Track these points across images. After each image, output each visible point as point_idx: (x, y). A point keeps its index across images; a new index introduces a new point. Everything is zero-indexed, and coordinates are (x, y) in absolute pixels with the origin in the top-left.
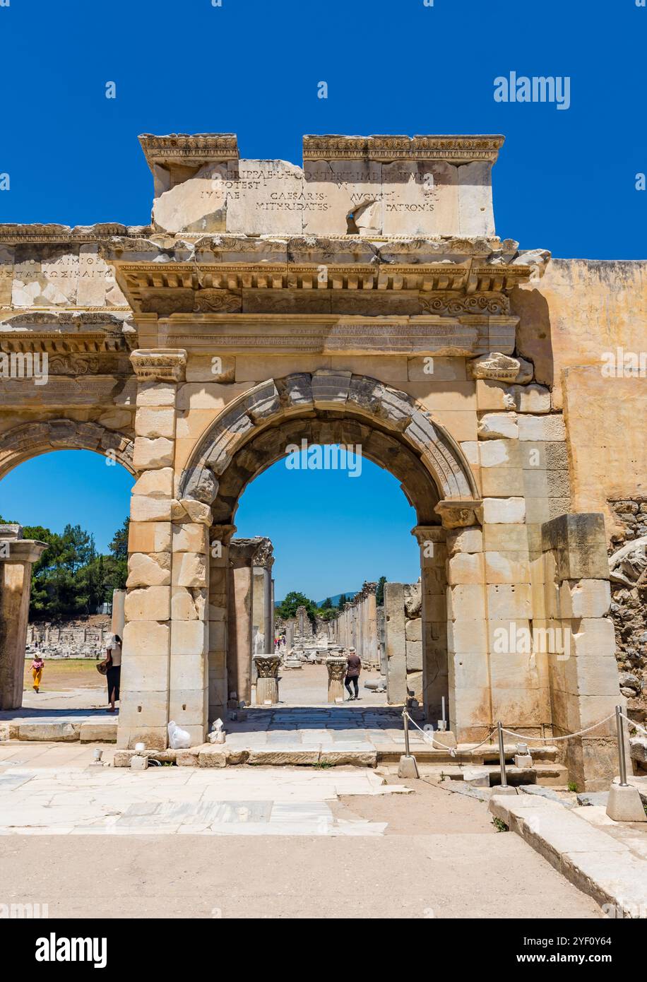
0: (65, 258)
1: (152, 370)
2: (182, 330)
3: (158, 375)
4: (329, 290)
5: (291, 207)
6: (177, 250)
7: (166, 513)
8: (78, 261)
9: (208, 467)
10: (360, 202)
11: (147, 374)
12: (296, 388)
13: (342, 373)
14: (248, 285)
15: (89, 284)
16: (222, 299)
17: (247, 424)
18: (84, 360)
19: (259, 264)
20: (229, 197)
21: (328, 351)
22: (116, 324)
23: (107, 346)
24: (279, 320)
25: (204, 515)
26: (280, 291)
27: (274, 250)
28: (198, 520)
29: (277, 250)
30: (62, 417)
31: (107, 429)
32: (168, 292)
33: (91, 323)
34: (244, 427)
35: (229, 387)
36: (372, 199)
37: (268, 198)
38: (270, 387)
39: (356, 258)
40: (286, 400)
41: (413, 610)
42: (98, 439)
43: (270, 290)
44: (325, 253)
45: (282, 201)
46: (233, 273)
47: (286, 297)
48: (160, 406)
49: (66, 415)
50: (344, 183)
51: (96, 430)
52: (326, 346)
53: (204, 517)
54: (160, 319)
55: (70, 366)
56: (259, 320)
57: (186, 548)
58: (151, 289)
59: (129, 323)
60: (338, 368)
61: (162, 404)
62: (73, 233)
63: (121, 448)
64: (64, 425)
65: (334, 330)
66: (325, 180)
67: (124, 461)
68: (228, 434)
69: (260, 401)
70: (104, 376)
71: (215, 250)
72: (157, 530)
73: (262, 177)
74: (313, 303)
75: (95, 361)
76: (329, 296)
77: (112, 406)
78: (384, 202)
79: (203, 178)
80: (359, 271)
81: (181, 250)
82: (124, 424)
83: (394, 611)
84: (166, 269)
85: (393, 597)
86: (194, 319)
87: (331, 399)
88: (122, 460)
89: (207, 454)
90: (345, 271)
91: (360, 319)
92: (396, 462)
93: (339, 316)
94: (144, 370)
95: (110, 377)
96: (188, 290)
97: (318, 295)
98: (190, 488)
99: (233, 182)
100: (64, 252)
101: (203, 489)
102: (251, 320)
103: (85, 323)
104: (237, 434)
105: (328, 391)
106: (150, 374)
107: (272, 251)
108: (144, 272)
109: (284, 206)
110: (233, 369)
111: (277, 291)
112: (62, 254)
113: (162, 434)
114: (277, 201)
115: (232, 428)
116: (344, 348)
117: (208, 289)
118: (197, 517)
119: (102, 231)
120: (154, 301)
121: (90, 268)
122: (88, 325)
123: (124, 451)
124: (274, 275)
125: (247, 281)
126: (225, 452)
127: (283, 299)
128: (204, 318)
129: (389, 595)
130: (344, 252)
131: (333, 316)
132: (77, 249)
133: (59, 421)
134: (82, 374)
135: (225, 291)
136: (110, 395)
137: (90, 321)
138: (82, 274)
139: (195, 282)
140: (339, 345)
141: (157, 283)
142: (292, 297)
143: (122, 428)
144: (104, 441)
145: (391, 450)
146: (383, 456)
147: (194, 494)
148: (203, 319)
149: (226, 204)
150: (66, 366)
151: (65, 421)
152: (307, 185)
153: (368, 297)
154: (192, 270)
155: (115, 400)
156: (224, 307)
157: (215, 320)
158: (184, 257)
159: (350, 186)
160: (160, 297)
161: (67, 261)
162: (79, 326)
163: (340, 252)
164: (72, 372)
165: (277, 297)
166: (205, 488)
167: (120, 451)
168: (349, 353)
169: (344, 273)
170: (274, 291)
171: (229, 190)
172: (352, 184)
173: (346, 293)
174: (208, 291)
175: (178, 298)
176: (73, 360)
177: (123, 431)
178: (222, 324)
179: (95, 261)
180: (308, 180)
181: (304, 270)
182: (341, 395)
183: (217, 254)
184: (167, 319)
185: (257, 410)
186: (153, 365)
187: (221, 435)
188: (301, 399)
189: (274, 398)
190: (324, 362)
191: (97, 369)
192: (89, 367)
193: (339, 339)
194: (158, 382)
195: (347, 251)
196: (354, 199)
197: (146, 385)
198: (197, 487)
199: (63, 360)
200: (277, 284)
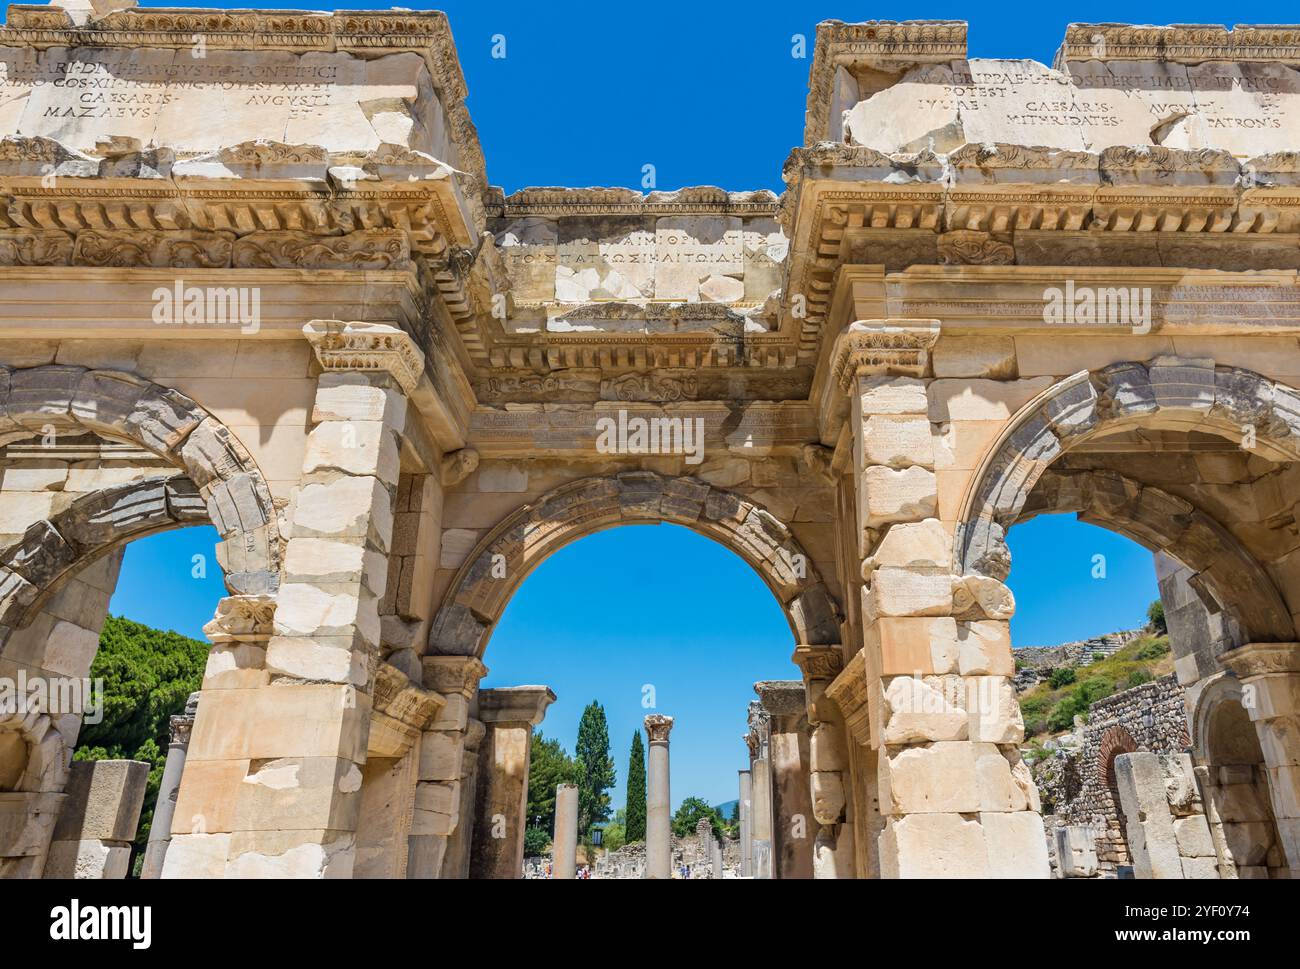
0: (634, 236)
1: (884, 354)
2: (927, 293)
3: (895, 363)
4: (1156, 233)
5: (1061, 120)
6: (922, 165)
7: (945, 601)
8: (654, 240)
9: (997, 518)
10: (1166, 114)
11: (876, 362)
12: (1127, 386)
13: (1198, 362)
14: (1023, 224)
15: (673, 271)
16: (983, 246)
17: (1053, 445)
18: (674, 379)
19: (1053, 188)
20: (963, 108)
21: (1173, 326)
22: (733, 320)
23: (715, 356)
24: (1084, 278)
25: (1008, 604)
26: (1077, 234)
27: (1078, 165)
28: (997, 614)
29: (1083, 166)
30: (639, 469)
31: (712, 488)
32: (893, 236)
33: (696, 319)
34: (1048, 450)
35: (1011, 385)
36: (1182, 111)
37: (1022, 110)
38: (1082, 383)
39: (1211, 178)
40: (1109, 406)
41: (1181, 801)
42: (699, 504)
43: (1061, 234)
44: (1159, 171)
45: (1044, 112)
46: (1004, 204)
47: (1084, 244)
48: (905, 413)
49: (644, 465)
50: (1134, 91)
51: (696, 489)
52: (1166, 317)
53: (1008, 608)
54: (889, 275)
55: (652, 389)
56: (1052, 277)
57: (984, 668)
58: (867, 230)
59: (754, 319)
60: (1189, 354)
61: (906, 409)
62: (647, 201)
63: (740, 517)
64: (642, 481)
65: (1174, 293)
66: (1105, 85)
67: (745, 539)
68: (1023, 462)
69: (1070, 408)
70: (709, 402)
71: (983, 165)
72: (931, 631)
73: (1007, 83)
74: (1132, 253)
75: (692, 380)
76: (1154, 243)
77: (721, 451)
78: (1202, 115)
79: (918, 82)
80: (1207, 201)
81: (928, 164)
82: (739, 479)
83: (1150, 804)
84: (897, 197)
85: (1146, 777)
86: (945, 276)
87: (1188, 403)
88: (741, 536)
89: (993, 496)
90: (1187, 201)
91: (1216, 276)
92: (1189, 537)
93: (1185, 270)
94: (871, 354)
95: (719, 405)
96: (928, 232)
97: (1137, 241)
98: (973, 556)
99: (965, 88)
100: (632, 227)
101: (997, 557)
102: (1038, 277)
103: (686, 320)
104: (1039, 462)
105: (1179, 392)
106: (881, 362)
107: (1075, 167)
108: (859, 202)
109: (1051, 121)
110: (1012, 356)
111: (1071, 234)
112: (629, 231)
113: (916, 460)
114: (1037, 113)
115: (1030, 451)
116: (1197, 322)
117: (960, 232)
118: (997, 608)
119: (691, 199)
120: (872, 250)
121: (673, 250)
122: (690, 322)
123: (744, 522)
124: (1071, 208)
125: (1026, 217)
126: (1023, 492)
127: (1081, 248)
128: (961, 274)
129: (1137, 775)
130: (1191, 168)
131: (1173, 270)
132: (652, 223)
133: (637, 474)
134: (672, 401)
135: (986, 235)
136: (720, 432)
137: (694, 316)
138: (661, 258)
139: (942, 220)
140: (1188, 316)
141: (879, 221)
142: (1094, 245)
143: (737, 486)
144: (710, 505)
145: (1178, 517)
146: (1167, 528)
147: (983, 567)
148: (960, 276)
149: (959, 117)
150: (647, 389)
151: (645, 474)
152: (1078, 92)
153: (1218, 245)
154: (939, 200)
155: (729, 439)
156: (988, 259)
157: (981, 276)
158: (932, 175)
159: (1144, 93)
160: (880, 244)
161: (638, 239)
162: (676, 324)
163: (1185, 169)
164: (655, 397)
165: (1070, 245)
166: (999, 556)
167: (738, 522)
168: (1204, 329)
169: (1184, 204)
170: (1066, 234)
171: (960, 99)
172: (1148, 92)
173: (1181, 238)
174: (960, 234)
175: (910, 245)
176: (656, 380)
177: (738, 491)
178: (989, 284)
179: (680, 240)
180: (1079, 85)
181: (1120, 200)
182: (1203, 396)
183: (985, 171)
184: (900, 275)
185: (1067, 422)
186: (886, 346)
187: (1012, 464)
188: (1136, 404)
189: (1091, 403)
190: (1163, 345)
191: (696, 392)
192: (683, 390)
193: (1186, 306)
194: (893, 375)
195: (1196, 167)
196: (1154, 110)
197: (874, 381)
198: (985, 554)
199: (640, 379)
200: (1075, 222)
